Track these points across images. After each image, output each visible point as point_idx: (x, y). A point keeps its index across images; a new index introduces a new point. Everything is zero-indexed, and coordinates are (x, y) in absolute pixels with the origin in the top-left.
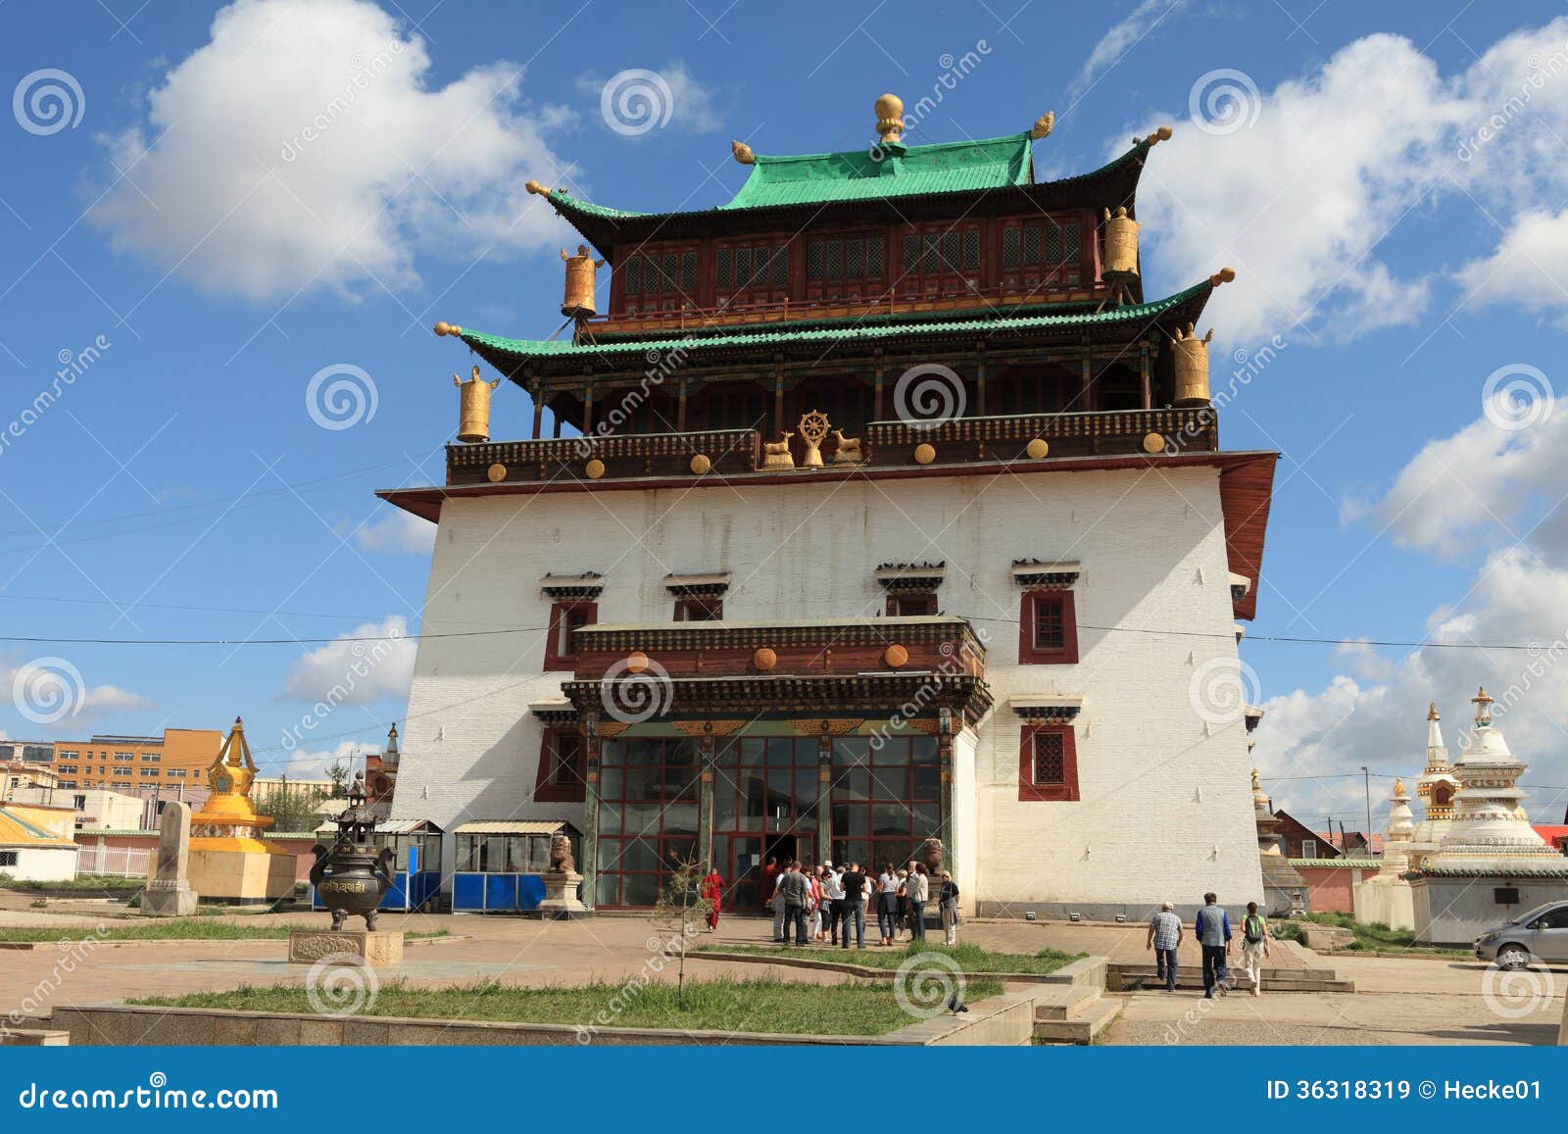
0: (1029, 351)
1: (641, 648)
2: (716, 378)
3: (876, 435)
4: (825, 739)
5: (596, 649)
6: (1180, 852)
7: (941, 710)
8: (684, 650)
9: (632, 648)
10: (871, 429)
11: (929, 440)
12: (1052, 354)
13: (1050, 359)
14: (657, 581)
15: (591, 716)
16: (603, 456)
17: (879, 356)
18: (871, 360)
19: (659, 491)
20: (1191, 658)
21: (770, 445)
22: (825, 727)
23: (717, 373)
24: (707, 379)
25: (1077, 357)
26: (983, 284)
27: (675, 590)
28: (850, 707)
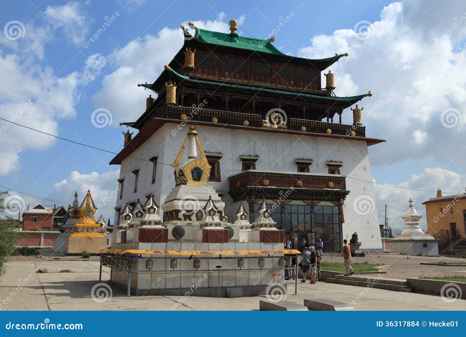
0: (316, 104)
1: (267, 178)
2: (237, 97)
3: (292, 122)
4: (312, 206)
5: (254, 177)
6: (366, 236)
7: (341, 199)
8: (278, 179)
9: (264, 178)
10: (291, 120)
11: (304, 125)
12: (321, 106)
13: (320, 107)
14: (236, 157)
15: (253, 197)
16: (217, 116)
17: (281, 99)
18: (278, 99)
19: (234, 129)
20: (365, 188)
21: (264, 120)
22: (312, 203)
23: (236, 96)
24: (234, 97)
25: (326, 108)
26: (295, 83)
27: (242, 160)
28: (318, 198)
